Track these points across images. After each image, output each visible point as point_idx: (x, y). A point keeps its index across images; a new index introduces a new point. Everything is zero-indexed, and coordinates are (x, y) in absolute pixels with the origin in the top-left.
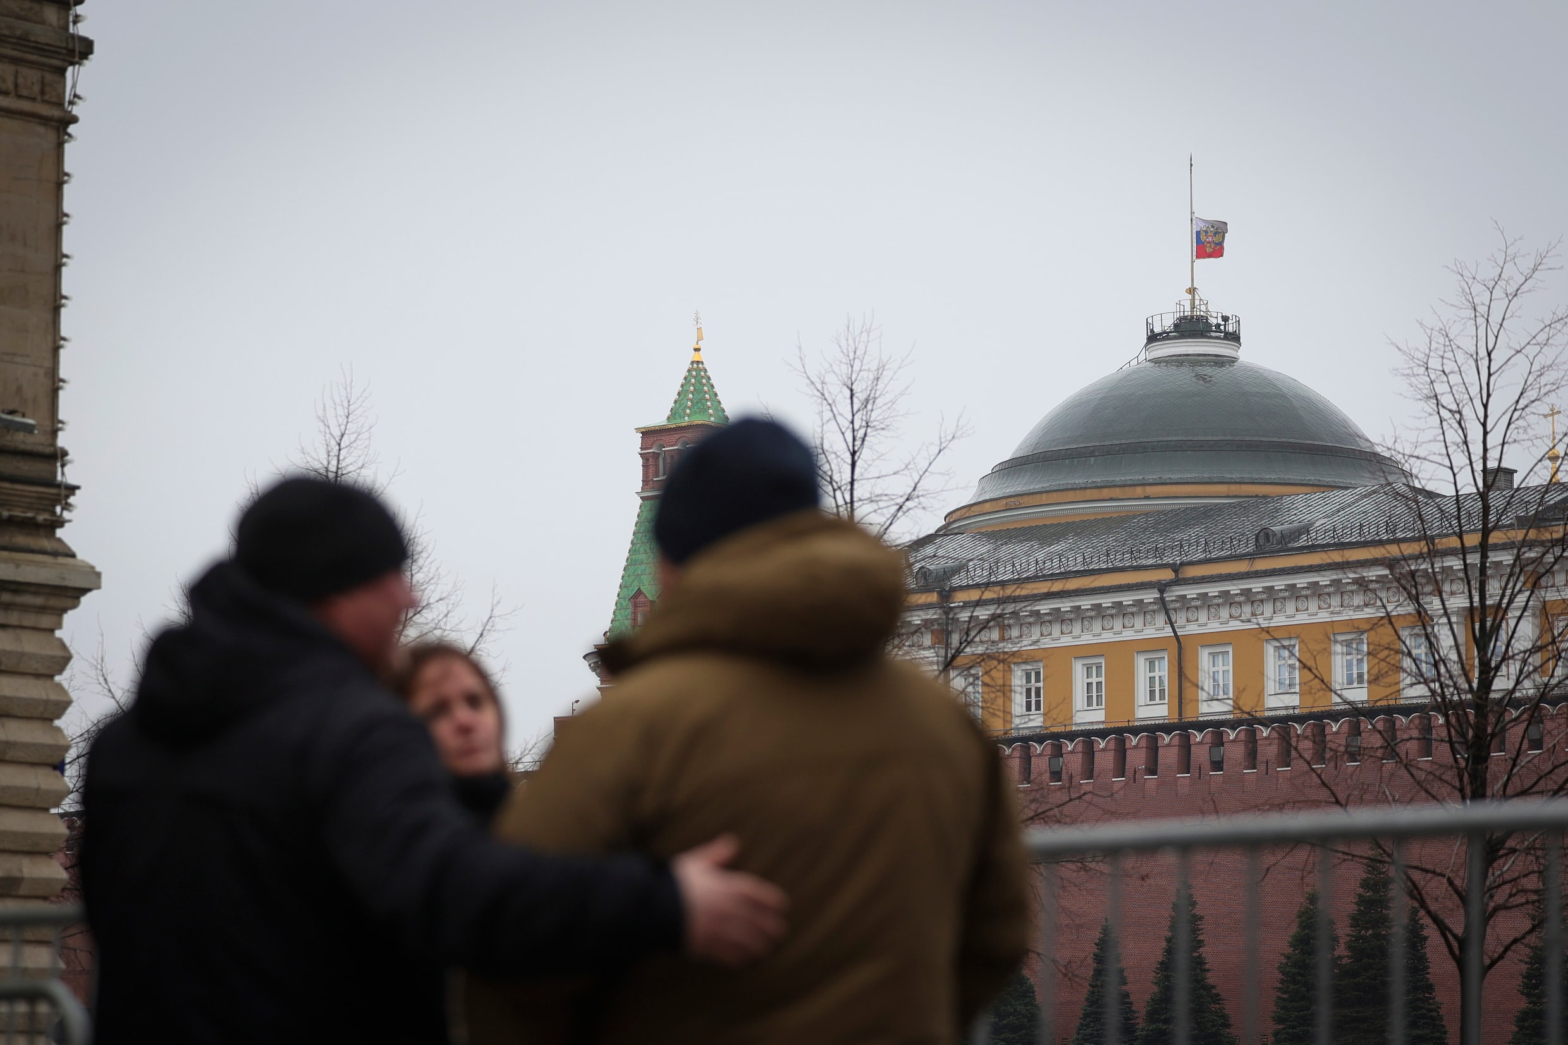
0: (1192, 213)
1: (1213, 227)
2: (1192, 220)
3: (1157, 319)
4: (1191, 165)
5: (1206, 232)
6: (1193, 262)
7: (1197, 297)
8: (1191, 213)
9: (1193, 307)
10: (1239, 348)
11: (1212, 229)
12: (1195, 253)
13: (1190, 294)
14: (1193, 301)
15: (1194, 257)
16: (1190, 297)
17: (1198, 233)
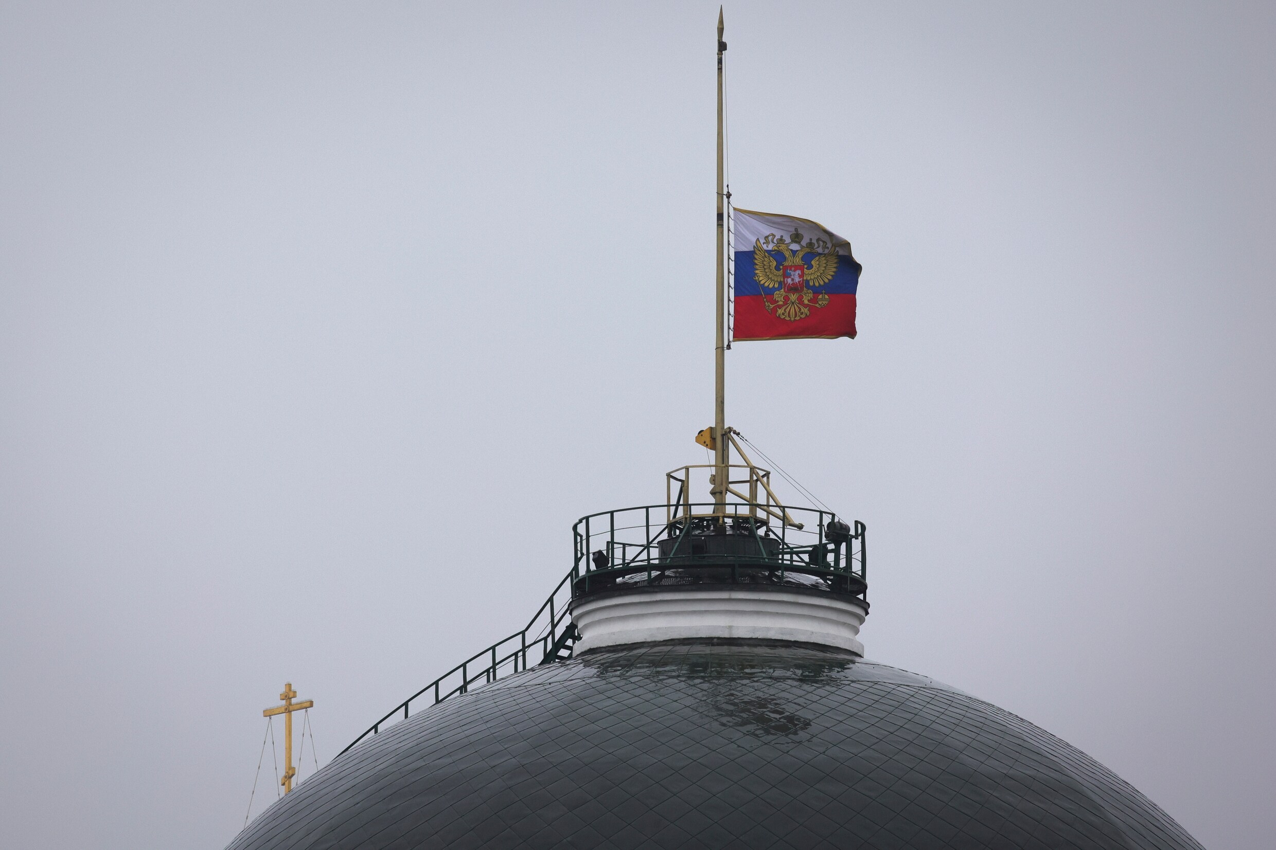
0: (723, 195)
1: (796, 238)
2: (720, 216)
3: (600, 526)
4: (722, 47)
5: (778, 256)
6: (721, 349)
7: (734, 457)
8: (720, 194)
9: (720, 486)
10: (862, 620)
11: (795, 247)
12: (729, 321)
13: (713, 447)
14: (723, 463)
15: (728, 335)
16: (710, 456)
17: (744, 260)
